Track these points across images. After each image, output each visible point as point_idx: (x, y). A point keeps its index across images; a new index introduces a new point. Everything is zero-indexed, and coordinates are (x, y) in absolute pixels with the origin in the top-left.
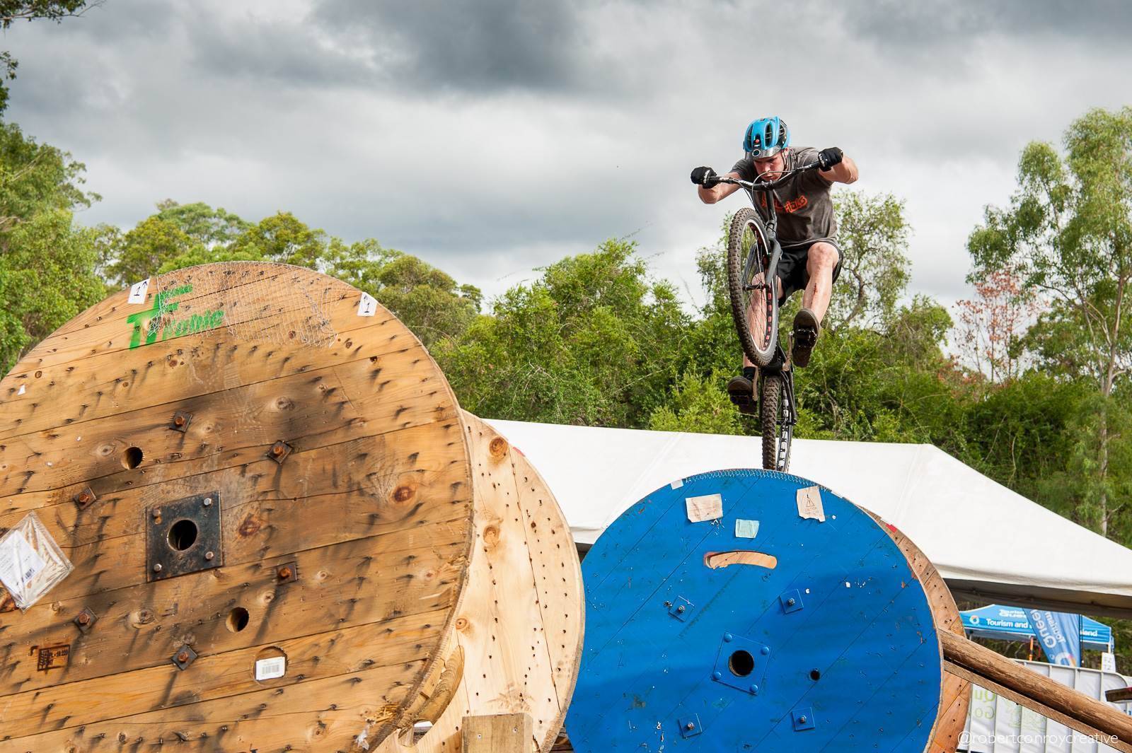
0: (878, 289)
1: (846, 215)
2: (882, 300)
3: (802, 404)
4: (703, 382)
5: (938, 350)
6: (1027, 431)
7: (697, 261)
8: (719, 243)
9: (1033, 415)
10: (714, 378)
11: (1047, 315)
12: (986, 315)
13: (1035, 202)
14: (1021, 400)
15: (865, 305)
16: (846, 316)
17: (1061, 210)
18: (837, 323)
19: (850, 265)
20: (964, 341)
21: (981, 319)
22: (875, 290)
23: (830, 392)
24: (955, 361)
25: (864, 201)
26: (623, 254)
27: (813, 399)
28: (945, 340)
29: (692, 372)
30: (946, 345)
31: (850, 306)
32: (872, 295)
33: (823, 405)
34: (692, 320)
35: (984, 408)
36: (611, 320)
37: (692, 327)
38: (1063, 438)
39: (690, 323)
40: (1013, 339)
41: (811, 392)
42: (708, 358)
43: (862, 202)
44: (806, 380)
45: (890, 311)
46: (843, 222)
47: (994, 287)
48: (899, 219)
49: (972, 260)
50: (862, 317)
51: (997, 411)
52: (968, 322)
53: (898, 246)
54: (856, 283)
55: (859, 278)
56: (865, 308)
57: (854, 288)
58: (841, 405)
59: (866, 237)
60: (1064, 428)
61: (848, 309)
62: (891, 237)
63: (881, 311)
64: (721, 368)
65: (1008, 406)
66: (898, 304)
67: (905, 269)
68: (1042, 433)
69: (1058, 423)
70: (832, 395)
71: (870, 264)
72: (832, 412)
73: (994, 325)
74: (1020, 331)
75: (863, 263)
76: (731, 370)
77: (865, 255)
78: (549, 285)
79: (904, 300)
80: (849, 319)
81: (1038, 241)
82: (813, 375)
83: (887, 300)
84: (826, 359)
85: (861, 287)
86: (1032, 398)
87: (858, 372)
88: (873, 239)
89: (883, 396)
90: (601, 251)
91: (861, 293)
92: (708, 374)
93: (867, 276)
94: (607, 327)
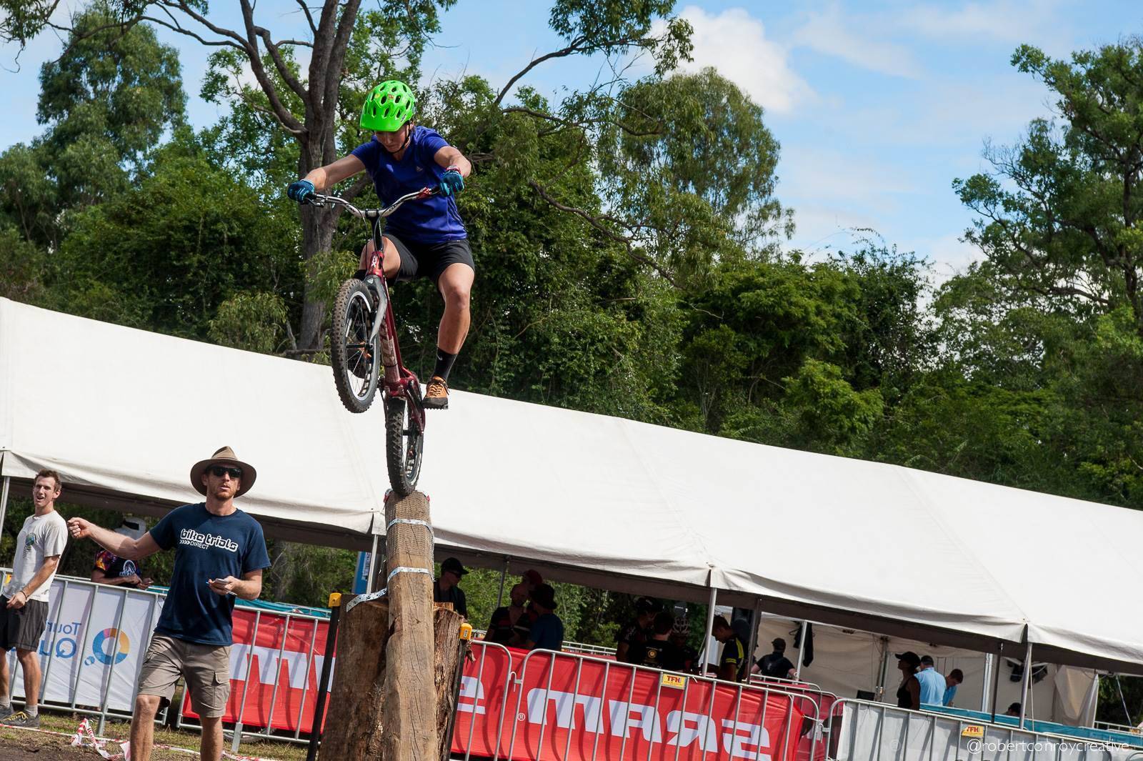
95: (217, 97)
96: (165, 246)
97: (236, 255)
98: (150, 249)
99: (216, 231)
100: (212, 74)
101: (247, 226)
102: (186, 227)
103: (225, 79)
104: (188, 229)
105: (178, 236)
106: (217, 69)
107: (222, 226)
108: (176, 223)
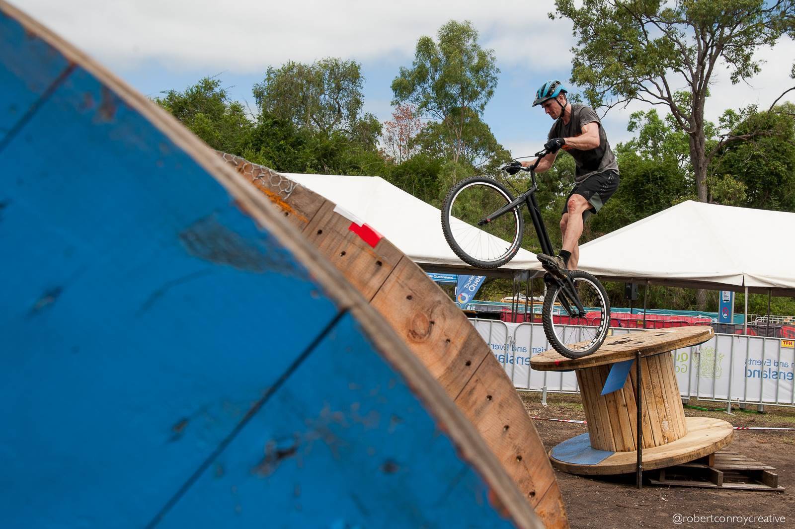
0: (348, 109)
1: (332, 70)
2: (350, 115)
3: (309, 166)
4: (256, 154)
5: (376, 147)
6: (420, 180)
7: (253, 91)
8: (264, 81)
9: (422, 172)
10: (262, 152)
11: (425, 129)
12: (398, 129)
13: (424, 66)
14: (417, 165)
15: (341, 117)
16: (332, 122)
17: (436, 71)
18: (327, 126)
19: (333, 96)
20: (388, 141)
21: (396, 131)
22: (346, 110)
23: (323, 160)
24: (383, 150)
25: (341, 63)
26: (213, 86)
27: (314, 164)
28: (379, 142)
29: (250, 148)
30: (379, 145)
31: (334, 117)
32: (345, 112)
33: (320, 167)
34: (251, 123)
35: (400, 169)
36: (206, 121)
37: (251, 126)
38: (437, 183)
39: (250, 124)
40: (410, 139)
41: (313, 160)
42: (259, 142)
43: (340, 63)
44: (312, 154)
45: (354, 120)
46: (330, 74)
47: (402, 116)
48: (359, 73)
49: (394, 94)
50: (340, 123)
51: (405, 170)
52: (390, 132)
53: (358, 88)
54: (337, 106)
55: (338, 103)
56: (341, 119)
57: (336, 108)
58: (330, 167)
59: (342, 82)
60: (437, 178)
61: (333, 119)
62: (354, 82)
63: (349, 121)
64: (266, 147)
65: (411, 168)
66: (358, 117)
67: (362, 99)
68: (427, 181)
69: (434, 177)
70: (324, 162)
71: (344, 96)
72: (324, 170)
73: (401, 133)
74: (413, 136)
75: (340, 95)
76: (272, 148)
77: (341, 92)
78: (171, 101)
79: (361, 115)
80: (333, 123)
81: (426, 86)
82: (315, 151)
83: (353, 115)
84: (321, 143)
85: (340, 108)
86: (422, 164)
87: (338, 150)
88: (345, 84)
89: (350, 162)
90: (200, 84)
91: (339, 111)
92: (258, 150)
93: (342, 102)
94: (203, 124)
95: (633, 130)
96: (636, 183)
97: (663, 183)
98: (630, 185)
99: (654, 175)
100: (631, 121)
101: (664, 172)
102: (643, 175)
103: (635, 123)
104: (644, 176)
105: (641, 179)
106: (633, 120)
107: (656, 173)
108: (639, 174)
